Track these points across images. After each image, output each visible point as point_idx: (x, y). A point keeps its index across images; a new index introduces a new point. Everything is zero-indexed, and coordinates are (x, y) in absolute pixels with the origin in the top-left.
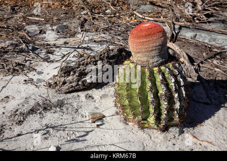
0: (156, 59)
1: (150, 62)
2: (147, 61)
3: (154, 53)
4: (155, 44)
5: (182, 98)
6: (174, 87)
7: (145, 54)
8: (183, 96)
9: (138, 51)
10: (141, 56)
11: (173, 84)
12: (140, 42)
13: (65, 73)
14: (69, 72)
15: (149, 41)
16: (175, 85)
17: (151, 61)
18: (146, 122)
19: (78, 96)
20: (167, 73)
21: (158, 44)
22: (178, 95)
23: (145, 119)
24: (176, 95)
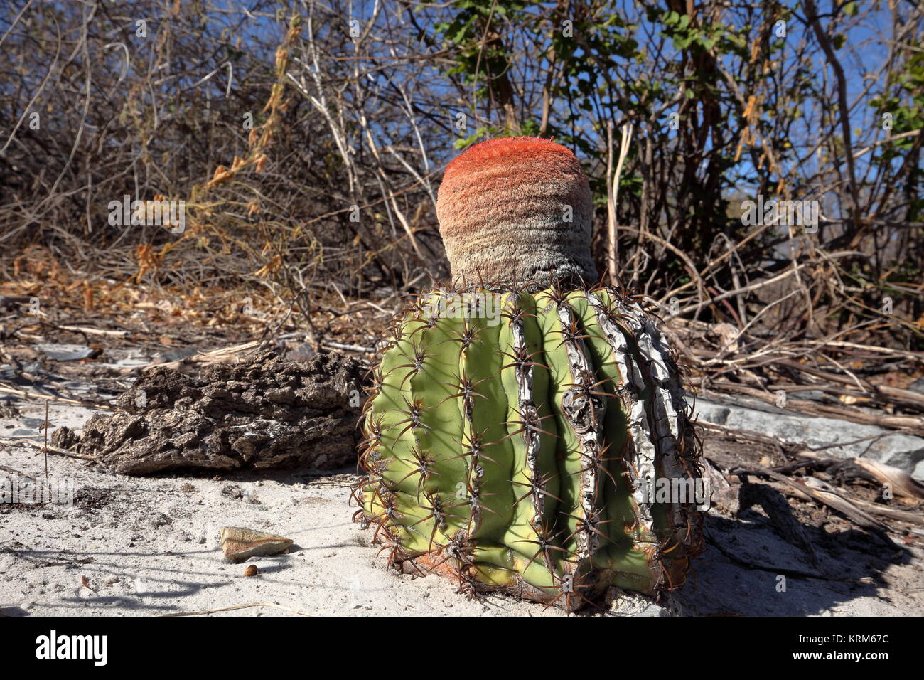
0: (543, 257)
1: (520, 268)
2: (507, 262)
3: (537, 226)
4: (538, 189)
5: (667, 443)
6: (624, 369)
7: (499, 228)
8: (669, 434)
9: (472, 218)
10: (485, 242)
11: (620, 357)
12: (480, 180)
13: (150, 394)
14: (173, 394)
15: (515, 173)
16: (628, 362)
17: (526, 262)
18: (495, 552)
19: (191, 489)
20: (591, 311)
21: (551, 190)
22: (646, 407)
23: (494, 538)
24: (636, 410)
